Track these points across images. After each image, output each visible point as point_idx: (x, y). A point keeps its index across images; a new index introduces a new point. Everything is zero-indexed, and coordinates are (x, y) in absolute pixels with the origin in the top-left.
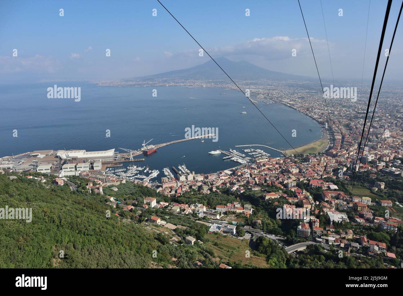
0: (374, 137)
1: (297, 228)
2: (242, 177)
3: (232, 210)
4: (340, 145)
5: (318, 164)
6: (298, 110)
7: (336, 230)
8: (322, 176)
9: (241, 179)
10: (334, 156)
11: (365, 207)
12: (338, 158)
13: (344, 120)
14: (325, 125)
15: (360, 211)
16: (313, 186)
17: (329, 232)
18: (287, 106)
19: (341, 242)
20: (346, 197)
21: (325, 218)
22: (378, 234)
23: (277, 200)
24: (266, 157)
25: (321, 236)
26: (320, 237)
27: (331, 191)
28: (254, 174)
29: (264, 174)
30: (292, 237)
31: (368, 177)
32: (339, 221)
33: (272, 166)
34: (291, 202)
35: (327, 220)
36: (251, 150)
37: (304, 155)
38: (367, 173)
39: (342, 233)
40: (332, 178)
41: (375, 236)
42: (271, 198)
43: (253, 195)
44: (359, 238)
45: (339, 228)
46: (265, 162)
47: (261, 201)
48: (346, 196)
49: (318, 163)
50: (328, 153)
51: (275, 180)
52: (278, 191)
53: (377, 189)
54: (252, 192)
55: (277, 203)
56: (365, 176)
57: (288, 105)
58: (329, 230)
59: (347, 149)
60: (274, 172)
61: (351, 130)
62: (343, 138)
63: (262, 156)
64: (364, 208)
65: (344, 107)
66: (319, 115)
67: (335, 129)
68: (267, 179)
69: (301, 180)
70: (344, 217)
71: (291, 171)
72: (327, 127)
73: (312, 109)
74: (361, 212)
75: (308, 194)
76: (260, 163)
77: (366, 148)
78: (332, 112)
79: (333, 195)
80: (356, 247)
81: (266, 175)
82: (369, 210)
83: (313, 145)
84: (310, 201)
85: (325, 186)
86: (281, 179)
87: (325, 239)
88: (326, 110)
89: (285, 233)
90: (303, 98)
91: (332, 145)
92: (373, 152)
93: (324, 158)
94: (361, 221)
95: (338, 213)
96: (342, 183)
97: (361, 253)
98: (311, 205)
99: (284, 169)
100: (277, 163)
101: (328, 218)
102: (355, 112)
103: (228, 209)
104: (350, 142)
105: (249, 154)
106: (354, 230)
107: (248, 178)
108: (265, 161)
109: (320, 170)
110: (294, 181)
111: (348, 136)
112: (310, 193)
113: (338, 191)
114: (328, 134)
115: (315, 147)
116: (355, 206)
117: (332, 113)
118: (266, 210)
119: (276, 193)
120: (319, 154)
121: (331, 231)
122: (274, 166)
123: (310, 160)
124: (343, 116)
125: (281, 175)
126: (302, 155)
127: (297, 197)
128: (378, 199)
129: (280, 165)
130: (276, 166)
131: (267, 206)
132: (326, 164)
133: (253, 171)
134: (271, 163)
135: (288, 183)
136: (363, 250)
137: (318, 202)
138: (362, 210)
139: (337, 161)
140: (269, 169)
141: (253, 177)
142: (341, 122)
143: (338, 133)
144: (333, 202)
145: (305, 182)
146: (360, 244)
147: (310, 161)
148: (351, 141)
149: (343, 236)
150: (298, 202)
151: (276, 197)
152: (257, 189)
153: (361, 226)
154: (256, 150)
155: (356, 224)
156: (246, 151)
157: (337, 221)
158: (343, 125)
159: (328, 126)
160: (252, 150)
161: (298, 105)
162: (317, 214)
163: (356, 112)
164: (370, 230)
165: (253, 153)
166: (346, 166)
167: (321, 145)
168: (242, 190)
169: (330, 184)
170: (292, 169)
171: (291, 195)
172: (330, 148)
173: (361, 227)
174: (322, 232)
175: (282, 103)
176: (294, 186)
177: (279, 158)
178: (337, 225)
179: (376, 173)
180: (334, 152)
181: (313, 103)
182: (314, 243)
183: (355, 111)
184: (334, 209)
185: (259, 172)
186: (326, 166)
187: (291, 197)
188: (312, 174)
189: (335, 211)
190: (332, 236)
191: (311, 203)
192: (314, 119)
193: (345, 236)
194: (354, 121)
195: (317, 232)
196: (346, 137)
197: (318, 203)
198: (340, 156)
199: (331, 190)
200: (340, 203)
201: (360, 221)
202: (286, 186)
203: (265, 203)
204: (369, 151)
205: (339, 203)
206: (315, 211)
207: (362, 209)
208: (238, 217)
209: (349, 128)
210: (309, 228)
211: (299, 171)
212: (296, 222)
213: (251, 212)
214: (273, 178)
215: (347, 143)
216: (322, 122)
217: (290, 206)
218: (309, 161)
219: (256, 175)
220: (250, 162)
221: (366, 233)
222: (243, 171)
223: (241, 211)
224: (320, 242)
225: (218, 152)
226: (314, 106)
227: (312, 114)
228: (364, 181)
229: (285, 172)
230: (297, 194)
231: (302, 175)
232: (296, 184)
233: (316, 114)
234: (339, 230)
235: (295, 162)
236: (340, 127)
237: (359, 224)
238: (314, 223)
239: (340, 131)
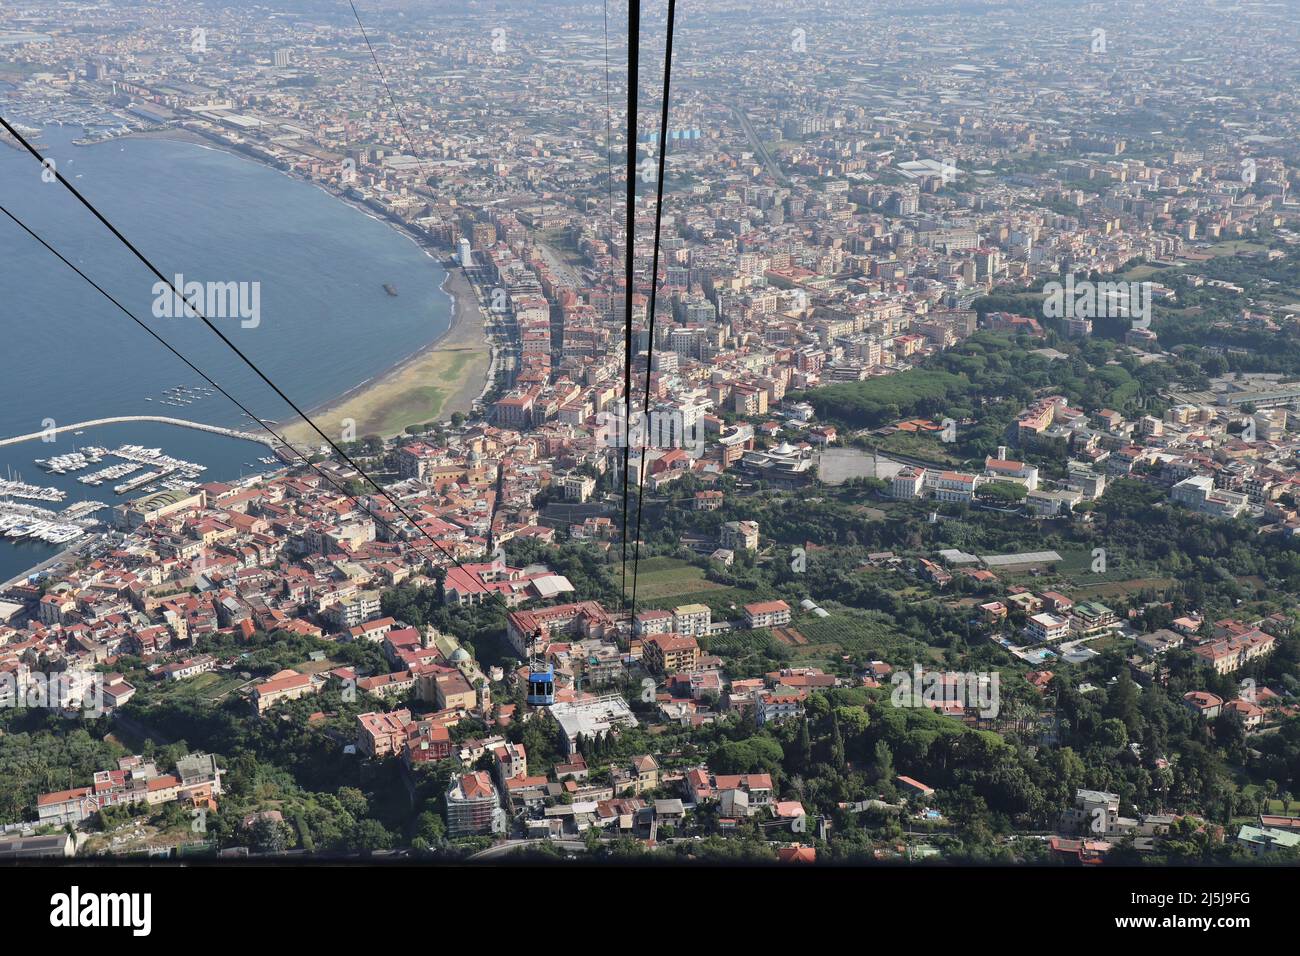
0: (699, 293)
1: (443, 801)
2: (92, 621)
3: (125, 799)
4: (546, 360)
5: (463, 480)
6: (297, 168)
7: (596, 772)
8: (489, 537)
9: (89, 635)
10: (529, 423)
11: (692, 651)
12: (548, 434)
13: (546, 208)
14: (456, 248)
15: (672, 672)
16: (462, 601)
17: (572, 786)
18: (226, 143)
19: (620, 811)
20: (611, 623)
21: (545, 734)
22: (740, 748)
23: (318, 704)
24: (188, 484)
25: (544, 806)
26: (540, 815)
27: (546, 605)
28: (151, 593)
29: (202, 585)
30: (431, 840)
31: (689, 505)
32: (599, 732)
33: (231, 532)
34: (382, 697)
35: (552, 741)
36: (88, 455)
37: (381, 443)
38: (683, 490)
39: (617, 777)
40: (537, 541)
41: (731, 755)
42: (285, 697)
43: (188, 703)
44: (681, 778)
45: (605, 761)
46: (192, 514)
47: (236, 722)
48: (610, 617)
49: (460, 474)
50: (496, 412)
51: (269, 601)
52: (309, 659)
53: (731, 555)
54: (179, 690)
55: (320, 715)
56: (678, 505)
57: (233, 137)
58: (569, 778)
59: (584, 374)
60: (251, 559)
61: (587, 262)
62: (557, 313)
63: (160, 479)
64: (689, 654)
65: (538, 123)
66: (418, 192)
67: (511, 270)
68: (230, 603)
69: (397, 579)
70: (618, 712)
71: (341, 542)
72: (467, 262)
73: (373, 154)
74: (680, 676)
75: (451, 642)
76: (162, 523)
77: (667, 360)
78: (484, 166)
79: (559, 623)
80: (676, 815)
81: (216, 583)
82: (708, 657)
83: (415, 377)
84: (467, 672)
85: (515, 588)
86: (300, 589)
87: (561, 816)
88: (450, 157)
89: (399, 836)
90: (307, 82)
91: (511, 360)
92: (699, 375)
93: (484, 443)
94: (684, 712)
95: (590, 697)
96: (584, 557)
97: (693, 833)
98: (474, 693)
99: (298, 538)
100: (254, 511)
101: (557, 729)
102: (596, 157)
103: (102, 800)
104: (590, 336)
105: (85, 479)
106: (658, 752)
107: (126, 617)
108: (190, 508)
109: (478, 508)
110: (368, 587)
111: (579, 303)
112: (455, 633)
113: (574, 601)
114: (482, 299)
115: (429, 383)
116: (652, 655)
117: (484, 172)
118: (276, 758)
119: (299, 666)
120: (456, 420)
121: (577, 778)
122: (245, 530)
123: (421, 466)
124: (541, 185)
125: (293, 572)
126: (373, 444)
127: (406, 667)
128: (737, 603)
129: (272, 514)
130: (254, 529)
131: (277, 742)
132: (500, 473)
133: (140, 575)
134: (223, 517)
135: (339, 604)
136: (701, 820)
137: (497, 670)
138: (679, 666)
139: (548, 444)
140: (221, 550)
141: (149, 607)
142: (535, 222)
143: (528, 289)
144: (563, 658)
145: (418, 585)
146: (686, 799)
147: (421, 471)
148: (595, 331)
149: (625, 788)
150: (413, 690)
151: (307, 689)
152: (196, 668)
153: (683, 731)
154: (117, 449)
155: (664, 728)
156: (58, 464)
157: (591, 735)
158: (546, 242)
159: (476, 256)
160: (96, 453)
161: (288, 132)
162: (510, 724)
163: (601, 151)
164: (718, 740)
165: (106, 473)
166: (588, 470)
167: (456, 368)
168: (120, 689)
169: (535, 575)
170: (344, 528)
171: (374, 662)
172: (506, 381)
173: (683, 736)
174: (546, 791)
175: (193, 129)
176: (372, 617)
177: (258, 479)
178: (596, 751)
179: (718, 485)
180: (526, 400)
181: (369, 114)
182: (523, 843)
183: (594, 147)
184: (572, 687)
185: (175, 575)
186: (499, 485)
187: (374, 674)
188: (441, 536)
189: (576, 695)
190: (582, 796)
191: (472, 680)
192: (393, 218)
193: (631, 783)
194: (596, 214)
195: (527, 797)
196: (571, 307)
197: (498, 675)
198: (555, 416)
199: (545, 603)
200: (594, 654)
201: (677, 712)
202: (331, 622)
203: (264, 728)
204: (684, 370)
205: (586, 654)
206: (498, 713)
207: (679, 660)
208: (163, 823)
209: (576, 251)
210: (492, 790)
211: (377, 534)
212: (430, 779)
213: (216, 788)
214: (257, 595)
215: (581, 344)
216: (438, 233)
217: (387, 716)
218: (414, 473)
219: (162, 595)
220: (104, 529)
221: (703, 755)
222: (86, 585)
223: (170, 794)
224: (542, 833)
226: (381, 135)
227: (378, 187)
228: (676, 527)
229: (311, 549)
230: (403, 654)
231: (397, 551)
232: (378, 602)
233: (398, 190)
234: (606, 767)
235: (348, 490)
236: (535, 255)
237: (676, 727)
238: (505, 765)
239: (538, 280)
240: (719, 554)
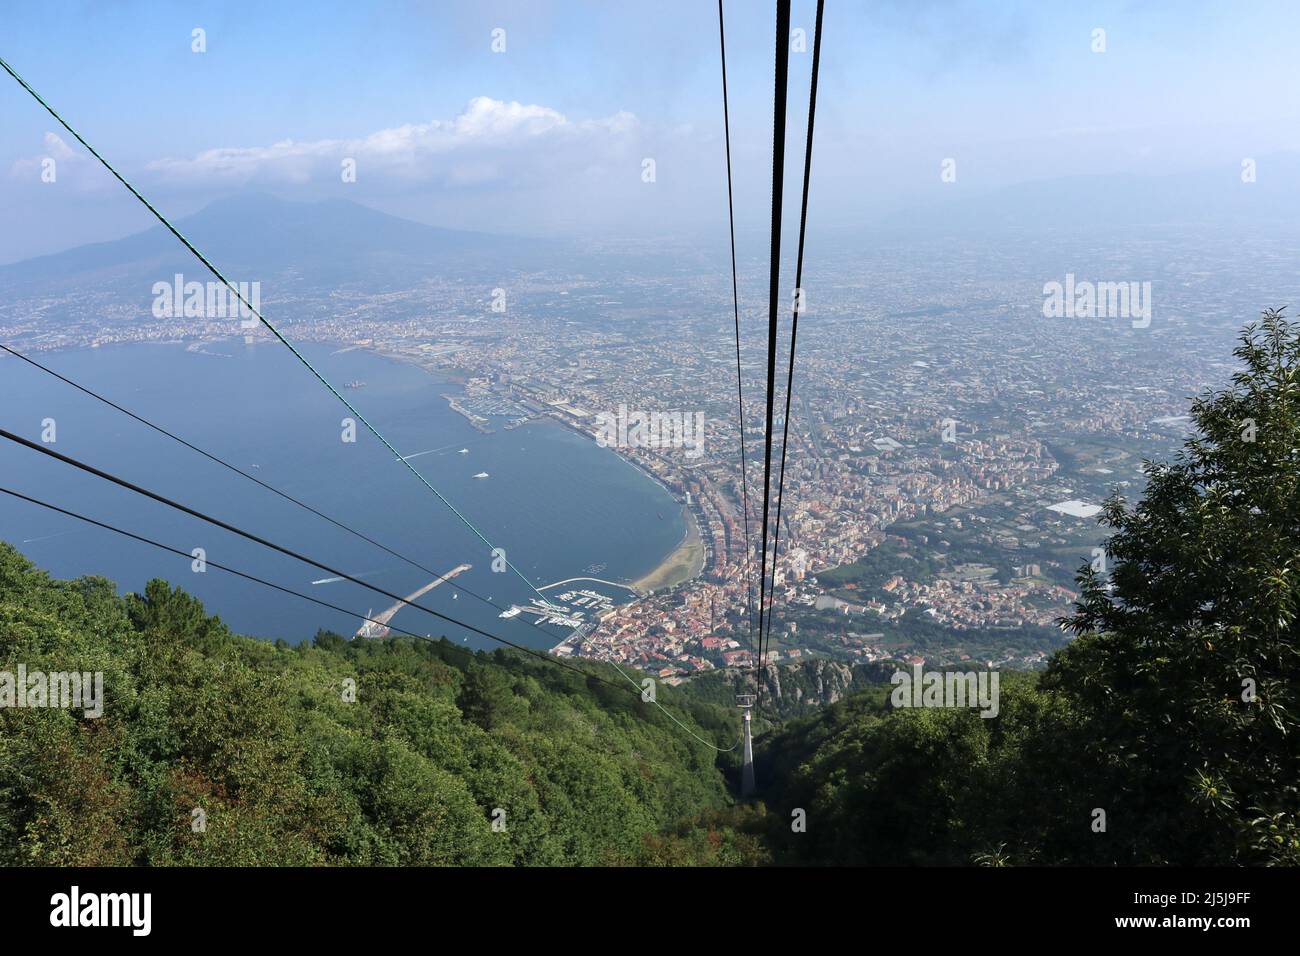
4: (724, 553)
5: (701, 606)
8: (712, 627)
10: (721, 582)
12: (727, 586)
13: (719, 470)
14: (684, 494)
16: (707, 649)
24: (609, 606)
29: (627, 643)
33: (630, 624)
36: (571, 594)
37: (670, 589)
40: (727, 629)
46: (615, 618)
49: (700, 603)
50: (709, 577)
51: (648, 648)
59: (739, 561)
60: (639, 634)
61: (738, 502)
62: (728, 531)
63: (599, 604)
66: (663, 460)
67: (708, 508)
68: (637, 649)
69: (686, 641)
71: (666, 628)
72: (689, 502)
75: (708, 662)
76: (608, 621)
77: (769, 554)
79: (736, 656)
81: (631, 642)
83: (677, 560)
85: (722, 645)
86: (657, 644)
91: (712, 553)
92: (780, 561)
93: (706, 590)
96: (742, 635)
99: (652, 627)
100: (634, 617)
104: (740, 543)
105: (574, 604)
107: (607, 654)
108: (614, 616)
109: (707, 616)
110: (678, 644)
111: (736, 526)
113: (741, 650)
114: (697, 522)
115: (682, 563)
120: (694, 580)
122: (634, 624)
123: (686, 600)
124: (716, 455)
125: (653, 638)
126: (668, 590)
127: (697, 669)
128: (787, 650)
129: (641, 617)
130: (637, 623)
132: (713, 602)
133: (607, 639)
134: (625, 619)
135: (670, 649)
139: (727, 591)
140: (629, 631)
141: (613, 650)
142: (715, 479)
143: (716, 519)
145: (693, 643)
147: (686, 602)
148: (743, 539)
154: (580, 591)
156: (564, 597)
158: (721, 491)
159: (693, 499)
160: (574, 593)
165: (580, 601)
166: (741, 603)
167: (691, 555)
169: (728, 641)
170: (666, 623)
172: (710, 563)
175: (555, 417)
176: (682, 653)
177: (631, 604)
179: (784, 610)
180: (719, 571)
185: (618, 639)
186: (712, 607)
188: (697, 626)
192: (654, 475)
194: (741, 475)
196: (733, 528)
198: (729, 579)
199: (732, 650)
202: (669, 654)
209: (733, 495)
211: (677, 625)
214: (644, 646)
215: (737, 546)
216: (675, 485)
218: (684, 602)
219: (616, 646)
220: (588, 623)
225: (515, 611)
229: (656, 631)
231: (684, 631)
232: (682, 649)
235: (663, 609)
236: (717, 499)
239: (719, 514)
240: (783, 633)
